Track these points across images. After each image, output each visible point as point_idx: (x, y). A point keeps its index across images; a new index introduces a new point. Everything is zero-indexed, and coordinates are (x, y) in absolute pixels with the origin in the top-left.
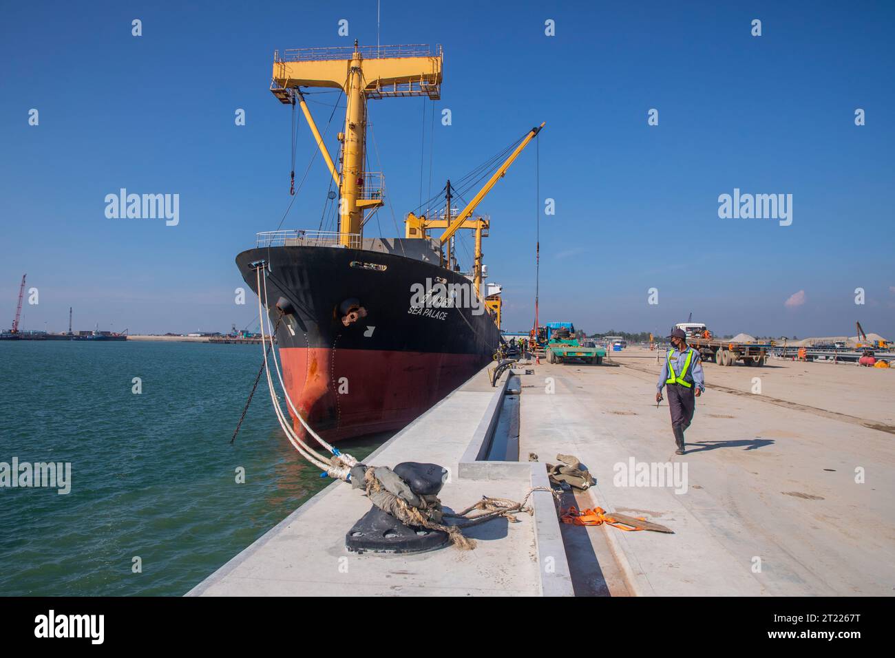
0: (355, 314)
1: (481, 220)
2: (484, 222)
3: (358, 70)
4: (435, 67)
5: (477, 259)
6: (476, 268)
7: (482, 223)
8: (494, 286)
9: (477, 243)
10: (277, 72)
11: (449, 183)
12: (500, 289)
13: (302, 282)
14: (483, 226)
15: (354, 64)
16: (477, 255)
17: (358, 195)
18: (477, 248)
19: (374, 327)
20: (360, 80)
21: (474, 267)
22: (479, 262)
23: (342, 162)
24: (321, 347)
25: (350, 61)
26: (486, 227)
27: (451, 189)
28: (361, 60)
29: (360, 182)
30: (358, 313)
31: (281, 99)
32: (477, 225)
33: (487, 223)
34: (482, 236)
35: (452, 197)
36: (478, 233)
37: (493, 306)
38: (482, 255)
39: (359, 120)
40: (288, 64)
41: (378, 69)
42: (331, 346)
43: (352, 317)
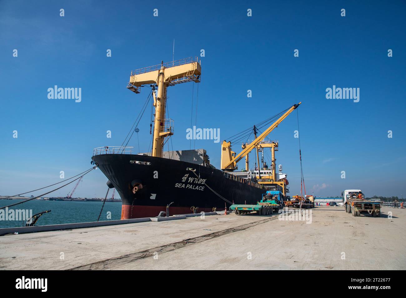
0: (137, 187)
1: (273, 143)
2: (275, 144)
3: (163, 74)
4: (194, 67)
5: (272, 161)
6: (273, 166)
7: (274, 144)
8: (282, 174)
9: (273, 154)
10: (132, 80)
11: (255, 127)
12: (286, 176)
13: (111, 172)
14: (275, 146)
15: (161, 71)
16: (273, 159)
17: (161, 130)
18: (273, 156)
19: (156, 194)
20: (163, 79)
21: (271, 165)
22: (274, 163)
23: (155, 116)
24: (126, 205)
25: (159, 71)
26: (276, 146)
27: (256, 129)
28: (164, 69)
29: (161, 124)
30: (138, 187)
31: (134, 91)
32: (272, 145)
33: (277, 144)
34: (275, 151)
35: (257, 133)
36: (272, 149)
37: (281, 184)
38: (275, 160)
39: (162, 96)
40: (136, 76)
41: (170, 72)
42: (131, 204)
43: (136, 189)
